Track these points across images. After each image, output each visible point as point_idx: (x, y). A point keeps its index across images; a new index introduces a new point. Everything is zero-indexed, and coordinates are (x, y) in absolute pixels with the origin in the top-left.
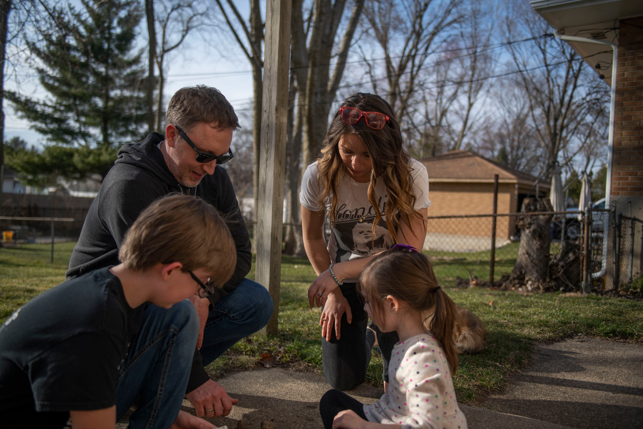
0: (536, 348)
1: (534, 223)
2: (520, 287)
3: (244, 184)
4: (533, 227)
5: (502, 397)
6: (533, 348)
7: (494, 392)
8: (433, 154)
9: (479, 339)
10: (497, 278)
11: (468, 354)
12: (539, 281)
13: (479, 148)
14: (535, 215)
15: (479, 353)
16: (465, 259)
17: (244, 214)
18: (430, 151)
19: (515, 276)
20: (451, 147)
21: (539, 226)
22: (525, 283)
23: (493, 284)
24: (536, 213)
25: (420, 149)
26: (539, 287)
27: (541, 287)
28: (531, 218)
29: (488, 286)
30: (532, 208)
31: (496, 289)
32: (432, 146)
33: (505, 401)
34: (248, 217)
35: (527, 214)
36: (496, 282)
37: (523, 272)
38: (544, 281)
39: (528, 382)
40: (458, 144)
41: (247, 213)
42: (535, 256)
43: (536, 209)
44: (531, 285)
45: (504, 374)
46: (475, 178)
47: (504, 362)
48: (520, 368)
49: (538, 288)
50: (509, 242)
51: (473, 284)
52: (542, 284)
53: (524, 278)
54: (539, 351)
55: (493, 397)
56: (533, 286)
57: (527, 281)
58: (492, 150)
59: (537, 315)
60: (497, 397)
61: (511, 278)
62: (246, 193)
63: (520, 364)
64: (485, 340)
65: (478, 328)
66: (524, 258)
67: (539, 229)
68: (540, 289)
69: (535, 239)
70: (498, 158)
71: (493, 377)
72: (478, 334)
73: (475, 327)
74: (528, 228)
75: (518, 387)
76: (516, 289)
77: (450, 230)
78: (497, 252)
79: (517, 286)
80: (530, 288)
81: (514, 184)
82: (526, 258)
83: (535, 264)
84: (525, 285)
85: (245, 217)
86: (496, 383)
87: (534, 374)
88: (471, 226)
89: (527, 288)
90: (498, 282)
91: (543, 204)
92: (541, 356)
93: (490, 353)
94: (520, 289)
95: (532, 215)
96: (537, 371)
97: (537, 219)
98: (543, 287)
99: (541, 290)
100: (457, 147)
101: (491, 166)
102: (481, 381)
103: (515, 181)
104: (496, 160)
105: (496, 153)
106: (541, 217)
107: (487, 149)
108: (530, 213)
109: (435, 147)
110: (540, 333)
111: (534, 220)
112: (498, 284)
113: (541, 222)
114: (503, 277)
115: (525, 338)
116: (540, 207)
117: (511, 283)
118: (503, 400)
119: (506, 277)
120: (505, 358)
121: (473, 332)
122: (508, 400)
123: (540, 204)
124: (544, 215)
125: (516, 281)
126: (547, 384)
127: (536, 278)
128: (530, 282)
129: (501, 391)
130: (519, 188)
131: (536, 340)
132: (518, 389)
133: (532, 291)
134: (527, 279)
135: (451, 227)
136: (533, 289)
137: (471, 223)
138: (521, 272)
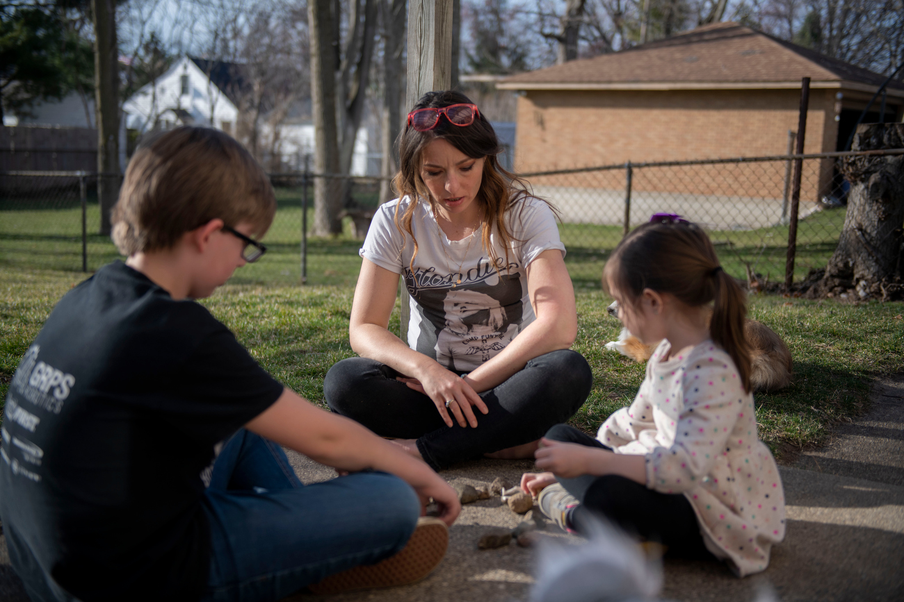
0: (876, 386)
1: (875, 172)
2: (844, 291)
3: (281, 96)
4: (874, 178)
5: (821, 455)
6: (872, 386)
7: (807, 447)
8: (668, 31)
9: (781, 369)
10: (799, 277)
11: (764, 392)
12: (880, 280)
13: (761, 15)
14: (879, 155)
15: (780, 391)
16: (732, 244)
17: (285, 159)
18: (661, 24)
19: (834, 271)
20: (705, 15)
21: (885, 176)
22: (854, 284)
23: (792, 289)
24: (881, 152)
25: (641, 20)
26: (880, 290)
27: (884, 291)
28: (870, 161)
29: (783, 292)
30: (874, 141)
31: (797, 296)
32: (666, 12)
33: (828, 460)
34: (293, 163)
35: (863, 153)
36: (796, 284)
37: (851, 264)
38: (890, 279)
39: (864, 434)
40: (721, 7)
41: (290, 156)
42: (874, 234)
43: (880, 144)
44: (864, 288)
45: (824, 422)
46: (756, 81)
47: (823, 405)
48: (850, 415)
49: (879, 293)
50: (819, 209)
51: (754, 288)
52: (884, 286)
53: (852, 275)
54: (882, 390)
55: (808, 454)
56: (868, 290)
57: (858, 280)
58: (789, 18)
59: (879, 334)
60: (814, 454)
61: (827, 275)
62: (286, 114)
63: (849, 409)
64: (789, 371)
65: (778, 350)
66: (853, 237)
67: (885, 182)
68: (882, 295)
69: (877, 201)
70: (802, 35)
71: (807, 427)
72: (778, 360)
73: (773, 349)
74: (863, 181)
75: (847, 441)
76: (835, 295)
77: (702, 187)
78: (801, 226)
79: (838, 289)
80: (862, 293)
81: (835, 90)
82: (857, 237)
83: (874, 248)
84: (854, 288)
85: (287, 164)
86: (811, 434)
87: (874, 424)
88: (742, 179)
89: (856, 294)
90: (802, 283)
91: (896, 134)
92: (886, 398)
93: (799, 391)
94: (843, 296)
95: (871, 155)
96: (878, 420)
97: (881, 162)
98: (888, 290)
99: (885, 296)
100: (718, 14)
101: (788, 54)
102: (788, 431)
103: (837, 85)
104: (796, 41)
105: (798, 25)
106: (890, 159)
107: (779, 16)
108: (869, 152)
109: (671, 16)
110: (885, 363)
111: (875, 165)
112: (800, 287)
113: (889, 169)
114: (812, 273)
115: (858, 370)
116: (889, 139)
117: (826, 285)
118: (823, 459)
119: (815, 275)
120: (824, 400)
121: (771, 356)
122: (832, 459)
123: (889, 134)
124: (896, 155)
125: (837, 281)
126: (896, 438)
127: (874, 275)
128: (862, 283)
129: (820, 447)
130: (844, 100)
131: (877, 374)
132: (848, 444)
133: (866, 299)
134: (856, 276)
135: (703, 180)
136: (868, 294)
137: (742, 173)
138: (846, 264)
